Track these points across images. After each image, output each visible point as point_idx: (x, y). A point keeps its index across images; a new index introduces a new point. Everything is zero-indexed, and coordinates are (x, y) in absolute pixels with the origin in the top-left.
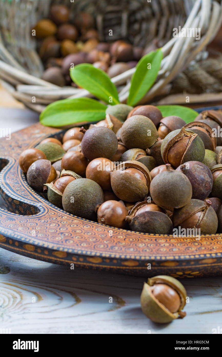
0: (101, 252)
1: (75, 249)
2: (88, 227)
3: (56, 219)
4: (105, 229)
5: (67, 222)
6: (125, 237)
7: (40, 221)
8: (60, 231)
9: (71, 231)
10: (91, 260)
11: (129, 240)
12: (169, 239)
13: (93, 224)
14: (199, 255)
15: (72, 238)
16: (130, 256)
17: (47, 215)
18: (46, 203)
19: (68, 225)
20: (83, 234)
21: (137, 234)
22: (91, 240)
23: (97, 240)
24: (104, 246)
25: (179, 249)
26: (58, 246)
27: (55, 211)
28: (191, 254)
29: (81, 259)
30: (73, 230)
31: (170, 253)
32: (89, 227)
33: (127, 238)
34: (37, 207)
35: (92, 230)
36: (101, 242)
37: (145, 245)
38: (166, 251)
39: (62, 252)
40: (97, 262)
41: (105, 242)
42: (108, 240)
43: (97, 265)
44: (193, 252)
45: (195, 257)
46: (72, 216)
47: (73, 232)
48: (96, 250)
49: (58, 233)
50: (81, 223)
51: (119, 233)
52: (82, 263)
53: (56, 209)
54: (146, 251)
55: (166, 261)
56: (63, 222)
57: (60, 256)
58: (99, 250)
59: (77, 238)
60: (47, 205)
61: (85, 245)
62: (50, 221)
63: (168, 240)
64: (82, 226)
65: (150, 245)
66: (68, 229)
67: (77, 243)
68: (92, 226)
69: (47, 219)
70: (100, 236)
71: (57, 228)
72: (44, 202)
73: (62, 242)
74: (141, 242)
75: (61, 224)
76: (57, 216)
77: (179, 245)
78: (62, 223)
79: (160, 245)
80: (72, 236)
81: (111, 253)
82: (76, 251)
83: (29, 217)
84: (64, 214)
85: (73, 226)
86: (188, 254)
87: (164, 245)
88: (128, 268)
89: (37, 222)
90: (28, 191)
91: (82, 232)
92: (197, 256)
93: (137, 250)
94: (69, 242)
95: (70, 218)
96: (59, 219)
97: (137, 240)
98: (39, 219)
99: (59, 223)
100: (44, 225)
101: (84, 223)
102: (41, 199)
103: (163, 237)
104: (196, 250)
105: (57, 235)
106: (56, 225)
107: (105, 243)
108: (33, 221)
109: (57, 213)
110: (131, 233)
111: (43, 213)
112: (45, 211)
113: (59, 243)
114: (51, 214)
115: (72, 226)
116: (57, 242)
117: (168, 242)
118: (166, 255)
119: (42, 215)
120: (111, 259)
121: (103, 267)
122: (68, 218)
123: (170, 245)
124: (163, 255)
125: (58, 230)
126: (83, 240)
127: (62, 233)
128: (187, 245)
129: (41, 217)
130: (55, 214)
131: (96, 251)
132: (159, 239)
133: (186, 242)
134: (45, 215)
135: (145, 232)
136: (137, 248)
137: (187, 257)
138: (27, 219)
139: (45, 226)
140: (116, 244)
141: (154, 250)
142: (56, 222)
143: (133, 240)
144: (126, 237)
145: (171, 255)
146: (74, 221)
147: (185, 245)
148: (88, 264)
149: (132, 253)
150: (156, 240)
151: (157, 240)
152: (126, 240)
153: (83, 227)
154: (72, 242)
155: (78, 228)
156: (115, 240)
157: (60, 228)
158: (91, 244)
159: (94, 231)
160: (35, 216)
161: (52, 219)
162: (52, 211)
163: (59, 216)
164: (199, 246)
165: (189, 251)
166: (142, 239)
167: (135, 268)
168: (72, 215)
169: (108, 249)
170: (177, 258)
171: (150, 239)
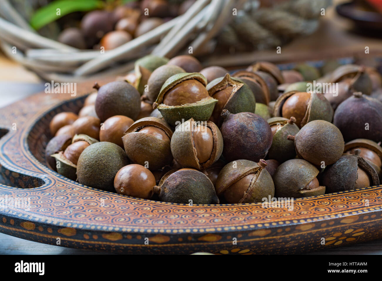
0: (121, 227)
1: (87, 224)
2: (105, 199)
3: (65, 191)
4: (128, 200)
5: (78, 194)
6: (152, 209)
7: (44, 194)
8: (69, 204)
9: (83, 204)
10: (108, 237)
11: (158, 211)
12: (210, 209)
13: (112, 196)
14: (249, 225)
15: (85, 211)
16: (159, 230)
17: (54, 187)
18: (53, 174)
19: (79, 198)
21: (168, 205)
22: (108, 213)
23: (116, 212)
24: (125, 219)
25: (222, 220)
26: (65, 221)
27: (65, 183)
28: (237, 225)
29: (95, 237)
30: (86, 202)
31: (210, 224)
32: (107, 199)
33: (156, 209)
34: (41, 179)
35: (111, 202)
36: (121, 215)
37: (179, 217)
38: (205, 222)
39: (71, 229)
40: (116, 239)
41: (127, 214)
42: (131, 213)
43: (117, 244)
44: (240, 222)
45: (243, 228)
46: (86, 188)
47: (86, 205)
48: (114, 224)
49: (66, 206)
50: (96, 195)
51: (145, 205)
52: (96, 242)
53: (66, 180)
54: (179, 223)
55: (206, 234)
56: (74, 195)
57: (68, 234)
58: (118, 225)
59: (90, 211)
60: (55, 176)
61: (100, 219)
62: (57, 194)
63: (208, 210)
64: (97, 198)
65: (185, 216)
66: (80, 202)
67: (90, 217)
68: (110, 197)
69: (53, 192)
70: (120, 208)
71: (65, 201)
72: (51, 173)
73: (71, 216)
74: (173, 213)
75: (70, 197)
76: (66, 188)
77: (222, 215)
78: (72, 195)
79: (198, 216)
80: (84, 210)
81: (134, 227)
82: (88, 227)
83: (30, 190)
84: (75, 185)
85: (86, 198)
86: (234, 225)
87: (203, 216)
88: (156, 245)
89: (40, 195)
90: (31, 162)
91: (97, 205)
92: (246, 227)
93: (168, 222)
94: (79, 216)
95: (83, 190)
96: (68, 191)
97: (169, 211)
98: (43, 192)
99: (68, 196)
100: (48, 198)
101: (101, 194)
102: (47, 170)
103: (202, 207)
104: (245, 220)
105: (64, 208)
106: (64, 198)
107: (127, 216)
108: (34, 194)
109: (67, 185)
110: (160, 204)
111: (48, 185)
112: (51, 182)
113: (66, 218)
114: (58, 186)
115: (84, 198)
116: (63, 217)
117: (208, 212)
118: (205, 227)
119: (47, 187)
120: (134, 234)
121: (123, 246)
122: (81, 189)
123: (211, 215)
124: (201, 227)
125: (66, 203)
126: (98, 213)
127: (71, 207)
128: (233, 215)
129: (45, 189)
130: (63, 185)
131: (114, 226)
132: (197, 209)
133: (232, 211)
134: (50, 187)
135: (179, 203)
136: (168, 219)
137: (233, 228)
138: (27, 192)
139: (49, 200)
140: (141, 216)
141: (190, 222)
142: (65, 194)
143: (163, 211)
144: (154, 209)
145: (212, 227)
146: (88, 193)
147: (230, 215)
148: (105, 243)
149: (161, 227)
150: (192, 211)
151: (194, 211)
152: (154, 211)
153: (99, 199)
154: (83, 216)
155: (92, 201)
156: (139, 212)
157: (70, 201)
158: (108, 218)
159: (113, 203)
160: (37, 189)
161: (60, 191)
162: (61, 182)
163: (69, 188)
164: (248, 216)
165: (235, 222)
166: (174, 211)
167: (165, 245)
168: (85, 186)
169: (130, 222)
170: (219, 229)
171: (185, 210)
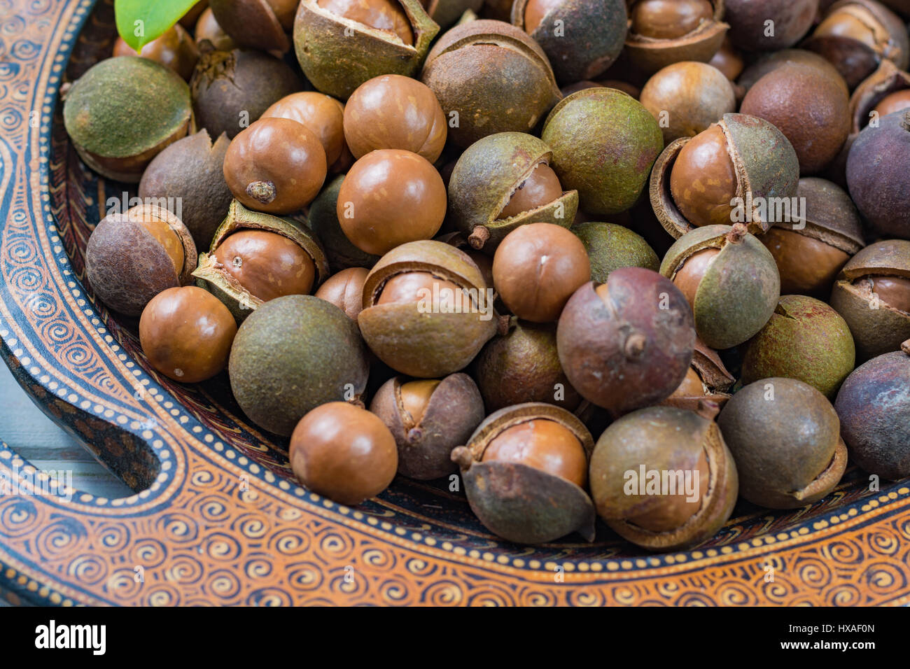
2: (336, 543)
3: (223, 508)
4: (396, 551)
5: (262, 525)
7: (173, 531)
13: (349, 527)
17: (189, 490)
18: (169, 412)
19: (268, 546)
20: (325, 587)
27: (211, 462)
30: (291, 569)
32: (340, 544)
33: (476, 596)
34: (144, 442)
35: (354, 560)
46: (272, 485)
49: (244, 593)
50: (309, 526)
51: (444, 572)
53: (212, 446)
56: (251, 529)
60: (180, 427)
62: (206, 527)
64: (316, 544)
68: (348, 535)
69: (192, 515)
70: (385, 594)
71: (236, 566)
72: (162, 405)
75: (244, 542)
76: (222, 490)
78: (247, 531)
85: (286, 545)
89: (163, 536)
90: (96, 346)
91: (323, 578)
95: (270, 499)
96: (233, 509)
98: (167, 520)
99: (236, 534)
100: (189, 552)
101: (320, 519)
102: (147, 388)
108: (146, 530)
109: (220, 471)
110: (480, 562)
111: (170, 476)
112: (177, 462)
114: (199, 479)
115: (282, 546)
119: (171, 489)
125: (240, 573)
127: (258, 596)
129: (168, 504)
130: (212, 477)
134: (180, 490)
138: (125, 521)
142: (227, 528)
144: (472, 593)
146: (284, 517)
150: (568, 598)
153: (322, 546)
155: (304, 557)
159: (361, 568)
160: (147, 499)
161: (211, 510)
162: (201, 461)
163: (231, 493)
171: (549, 594)
